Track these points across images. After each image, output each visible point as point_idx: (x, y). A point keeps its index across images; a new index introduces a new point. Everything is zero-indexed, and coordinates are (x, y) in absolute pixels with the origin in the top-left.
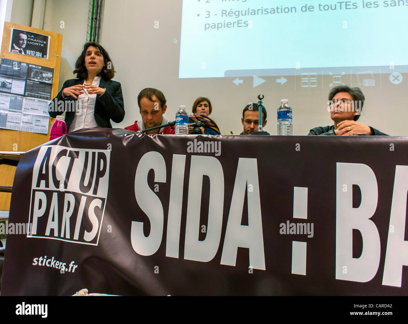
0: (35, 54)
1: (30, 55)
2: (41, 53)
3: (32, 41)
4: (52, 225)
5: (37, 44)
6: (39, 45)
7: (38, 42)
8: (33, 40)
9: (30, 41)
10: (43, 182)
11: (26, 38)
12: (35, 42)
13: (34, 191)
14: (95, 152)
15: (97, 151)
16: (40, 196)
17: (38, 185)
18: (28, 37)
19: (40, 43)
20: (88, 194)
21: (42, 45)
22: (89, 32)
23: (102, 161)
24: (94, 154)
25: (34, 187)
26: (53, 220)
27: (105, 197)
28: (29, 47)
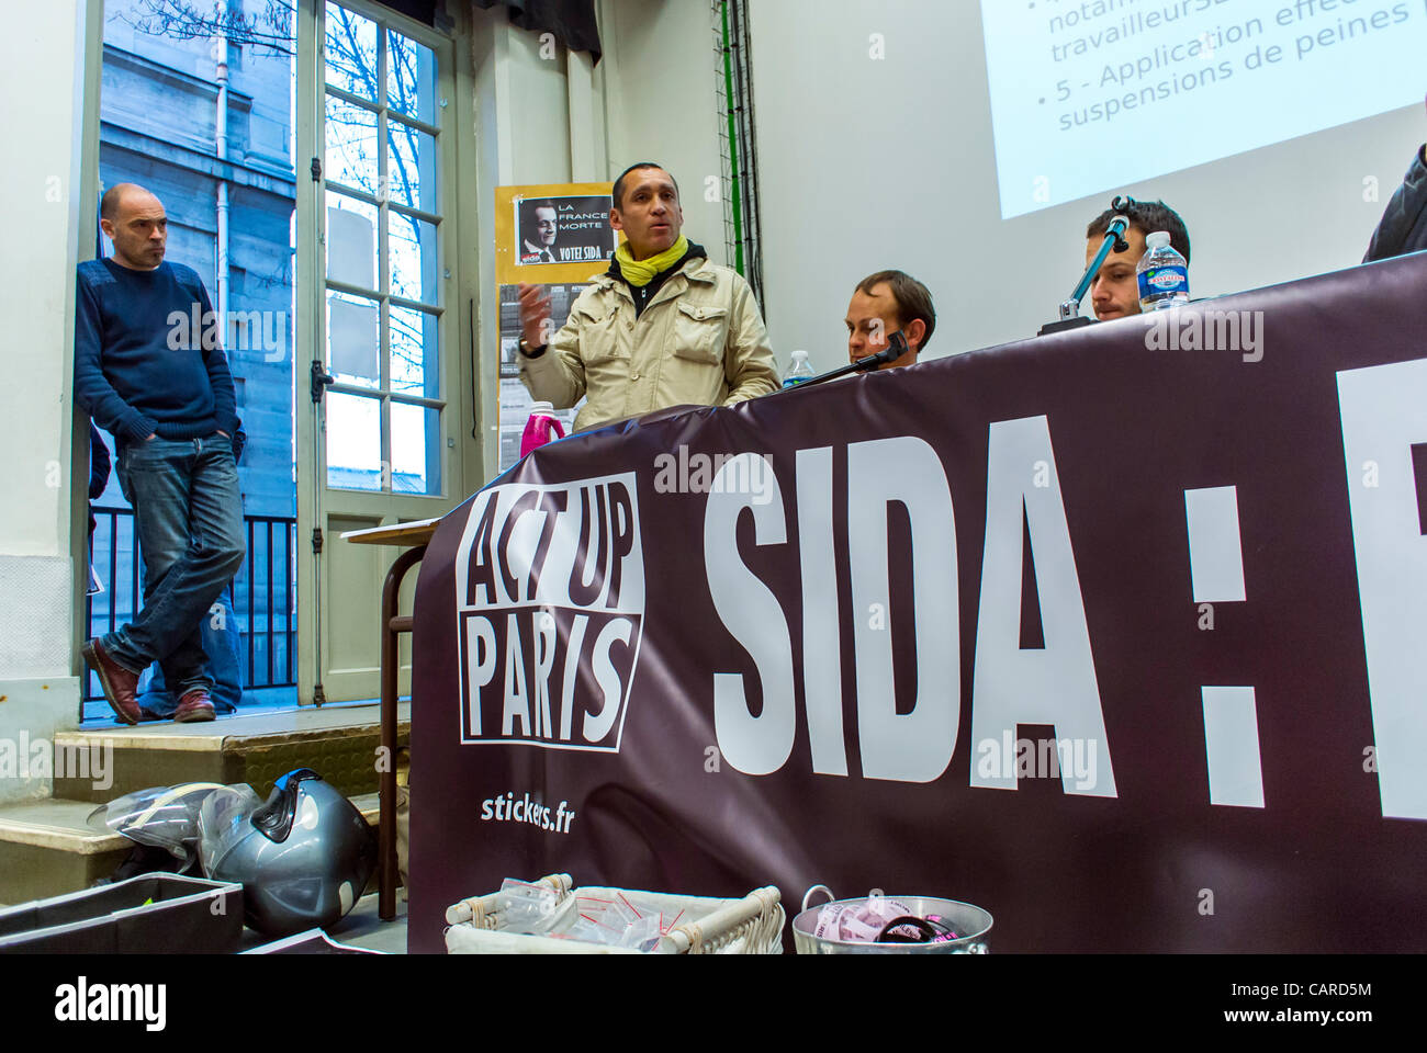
0: (583, 255)
1: (570, 259)
2: (598, 248)
3: (570, 221)
4: (514, 705)
5: (585, 225)
6: (588, 226)
7: (586, 220)
8: (572, 217)
9: (564, 222)
10: (481, 589)
11: (555, 217)
12: (578, 221)
13: (465, 615)
14: (602, 486)
15: (605, 481)
16: (479, 628)
17: (471, 600)
18: (558, 213)
19: (592, 220)
20: (594, 607)
21: (598, 225)
22: (729, 155)
23: (620, 505)
24: (599, 489)
25: (462, 605)
26: (516, 692)
27: (640, 610)
28: (565, 239)
